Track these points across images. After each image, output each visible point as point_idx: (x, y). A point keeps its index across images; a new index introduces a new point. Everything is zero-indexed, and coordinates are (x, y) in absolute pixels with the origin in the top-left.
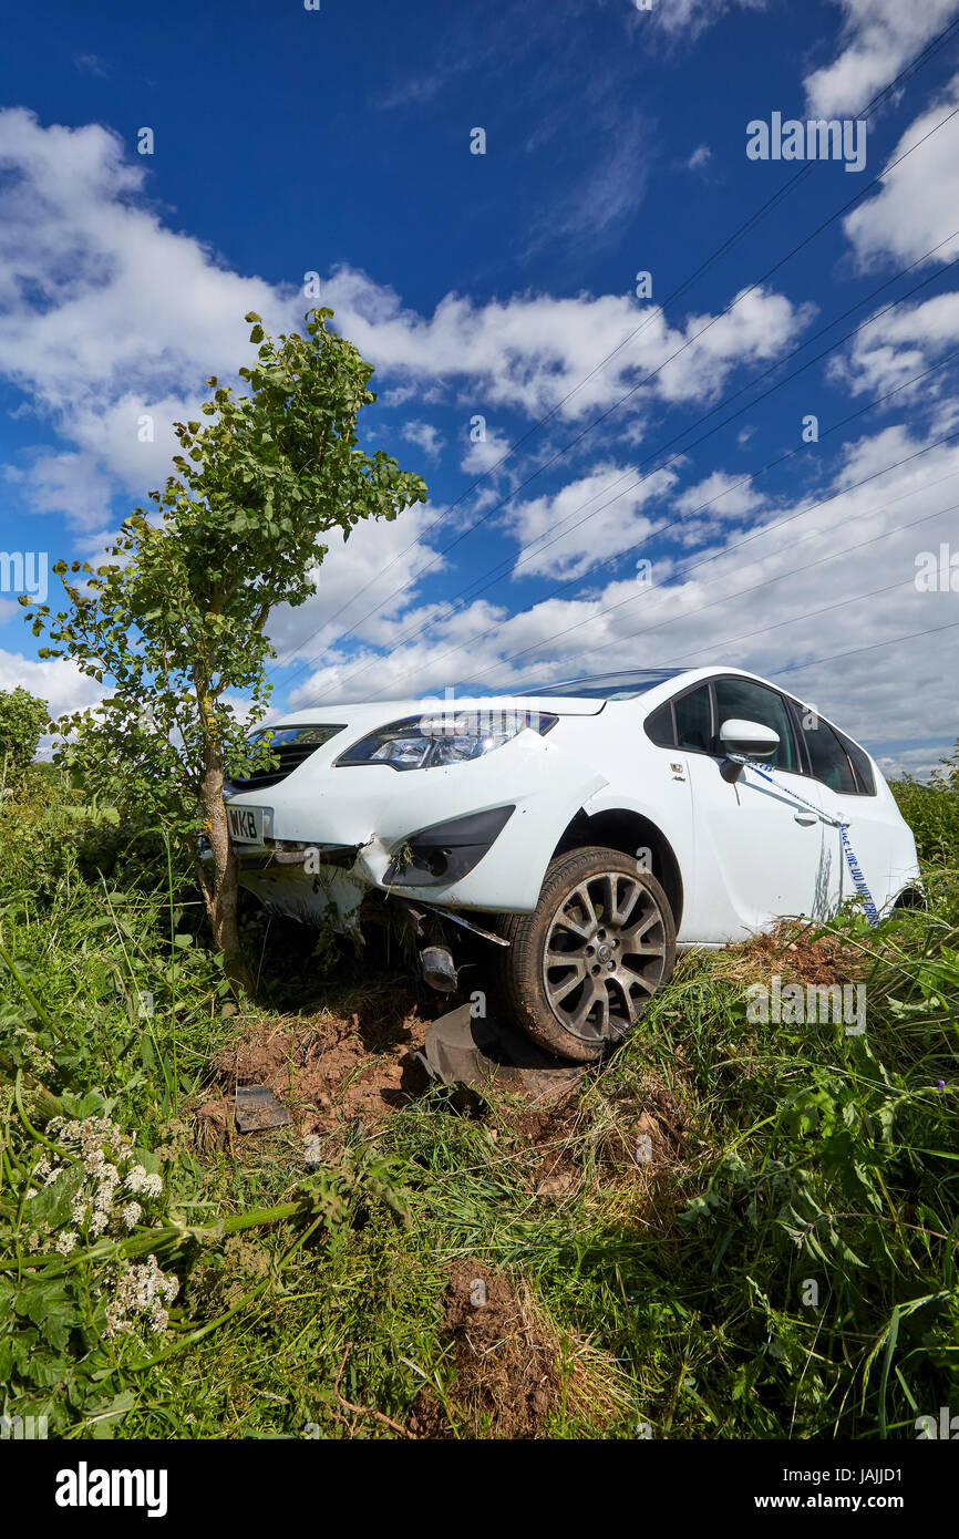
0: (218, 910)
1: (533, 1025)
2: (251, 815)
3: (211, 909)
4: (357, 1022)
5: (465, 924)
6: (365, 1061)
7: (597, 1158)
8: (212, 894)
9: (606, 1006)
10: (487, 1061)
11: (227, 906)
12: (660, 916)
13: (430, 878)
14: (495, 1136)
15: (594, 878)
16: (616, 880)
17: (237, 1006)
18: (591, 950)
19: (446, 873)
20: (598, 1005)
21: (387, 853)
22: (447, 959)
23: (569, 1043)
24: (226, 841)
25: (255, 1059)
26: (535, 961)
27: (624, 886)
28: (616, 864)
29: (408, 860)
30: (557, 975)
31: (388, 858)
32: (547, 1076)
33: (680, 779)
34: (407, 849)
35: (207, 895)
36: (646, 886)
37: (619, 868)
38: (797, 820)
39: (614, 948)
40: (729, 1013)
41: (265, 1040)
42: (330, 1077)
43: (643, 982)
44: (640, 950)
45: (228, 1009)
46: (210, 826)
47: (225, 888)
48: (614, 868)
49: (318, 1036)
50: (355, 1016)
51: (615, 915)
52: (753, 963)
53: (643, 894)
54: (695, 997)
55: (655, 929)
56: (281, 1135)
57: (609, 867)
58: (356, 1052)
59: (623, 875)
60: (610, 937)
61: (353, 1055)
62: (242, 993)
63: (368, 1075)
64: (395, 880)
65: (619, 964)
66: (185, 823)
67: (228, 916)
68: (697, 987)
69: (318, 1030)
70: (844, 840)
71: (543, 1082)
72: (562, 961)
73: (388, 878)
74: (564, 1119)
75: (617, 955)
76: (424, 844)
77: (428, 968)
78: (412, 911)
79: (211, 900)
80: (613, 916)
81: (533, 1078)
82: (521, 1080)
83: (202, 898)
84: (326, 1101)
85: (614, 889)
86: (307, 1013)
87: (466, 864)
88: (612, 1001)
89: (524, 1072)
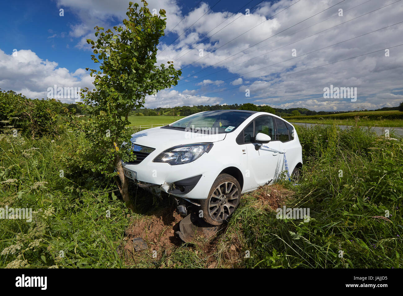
0: (123, 192)
1: (206, 220)
2: (130, 172)
3: (121, 192)
4: (162, 218)
5: (189, 201)
6: (165, 228)
7: (221, 258)
8: (121, 188)
9: (224, 213)
10: (194, 226)
11: (125, 191)
12: (237, 189)
13: (181, 192)
14: (197, 252)
15: (222, 184)
16: (227, 184)
17: (130, 214)
18: (220, 200)
19: (184, 192)
20: (222, 213)
21: (169, 185)
22: (184, 208)
23: (215, 223)
24: (124, 176)
25: (137, 230)
26: (206, 207)
27: (229, 184)
28: (227, 179)
29: (174, 187)
30: (212, 208)
31: (169, 186)
32: (209, 229)
33: (245, 153)
34: (174, 185)
35: (120, 188)
36: (234, 183)
37: (228, 180)
38: (273, 155)
39: (226, 199)
40: (253, 217)
41: (139, 225)
42: (156, 234)
43: (232, 206)
44: (232, 199)
45: (128, 215)
46: (119, 174)
47: (124, 187)
48: (226, 180)
49: (152, 222)
50: (161, 217)
51: (227, 192)
52: (259, 203)
53: (234, 185)
54: (245, 213)
55: (237, 192)
56: (146, 252)
57: (225, 181)
58: (162, 225)
59: (229, 182)
60: (225, 197)
61: (161, 226)
62: (131, 211)
63: (165, 233)
64: (171, 192)
65: (227, 202)
66: (112, 174)
67: (126, 193)
68: (246, 210)
69: (152, 221)
70: (285, 156)
71: (208, 231)
72: (213, 205)
73: (169, 191)
74: (214, 247)
75: (227, 200)
76: (178, 184)
77: (180, 211)
78: (175, 199)
79: (121, 190)
80: (226, 192)
81: (206, 230)
82: (203, 231)
83: (118, 189)
84: (156, 241)
85: (226, 186)
86: (149, 215)
87: (189, 190)
88: (225, 212)
89: (204, 228)
